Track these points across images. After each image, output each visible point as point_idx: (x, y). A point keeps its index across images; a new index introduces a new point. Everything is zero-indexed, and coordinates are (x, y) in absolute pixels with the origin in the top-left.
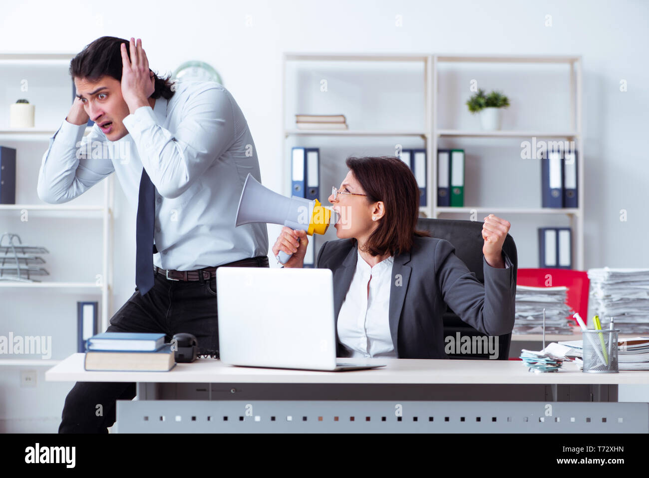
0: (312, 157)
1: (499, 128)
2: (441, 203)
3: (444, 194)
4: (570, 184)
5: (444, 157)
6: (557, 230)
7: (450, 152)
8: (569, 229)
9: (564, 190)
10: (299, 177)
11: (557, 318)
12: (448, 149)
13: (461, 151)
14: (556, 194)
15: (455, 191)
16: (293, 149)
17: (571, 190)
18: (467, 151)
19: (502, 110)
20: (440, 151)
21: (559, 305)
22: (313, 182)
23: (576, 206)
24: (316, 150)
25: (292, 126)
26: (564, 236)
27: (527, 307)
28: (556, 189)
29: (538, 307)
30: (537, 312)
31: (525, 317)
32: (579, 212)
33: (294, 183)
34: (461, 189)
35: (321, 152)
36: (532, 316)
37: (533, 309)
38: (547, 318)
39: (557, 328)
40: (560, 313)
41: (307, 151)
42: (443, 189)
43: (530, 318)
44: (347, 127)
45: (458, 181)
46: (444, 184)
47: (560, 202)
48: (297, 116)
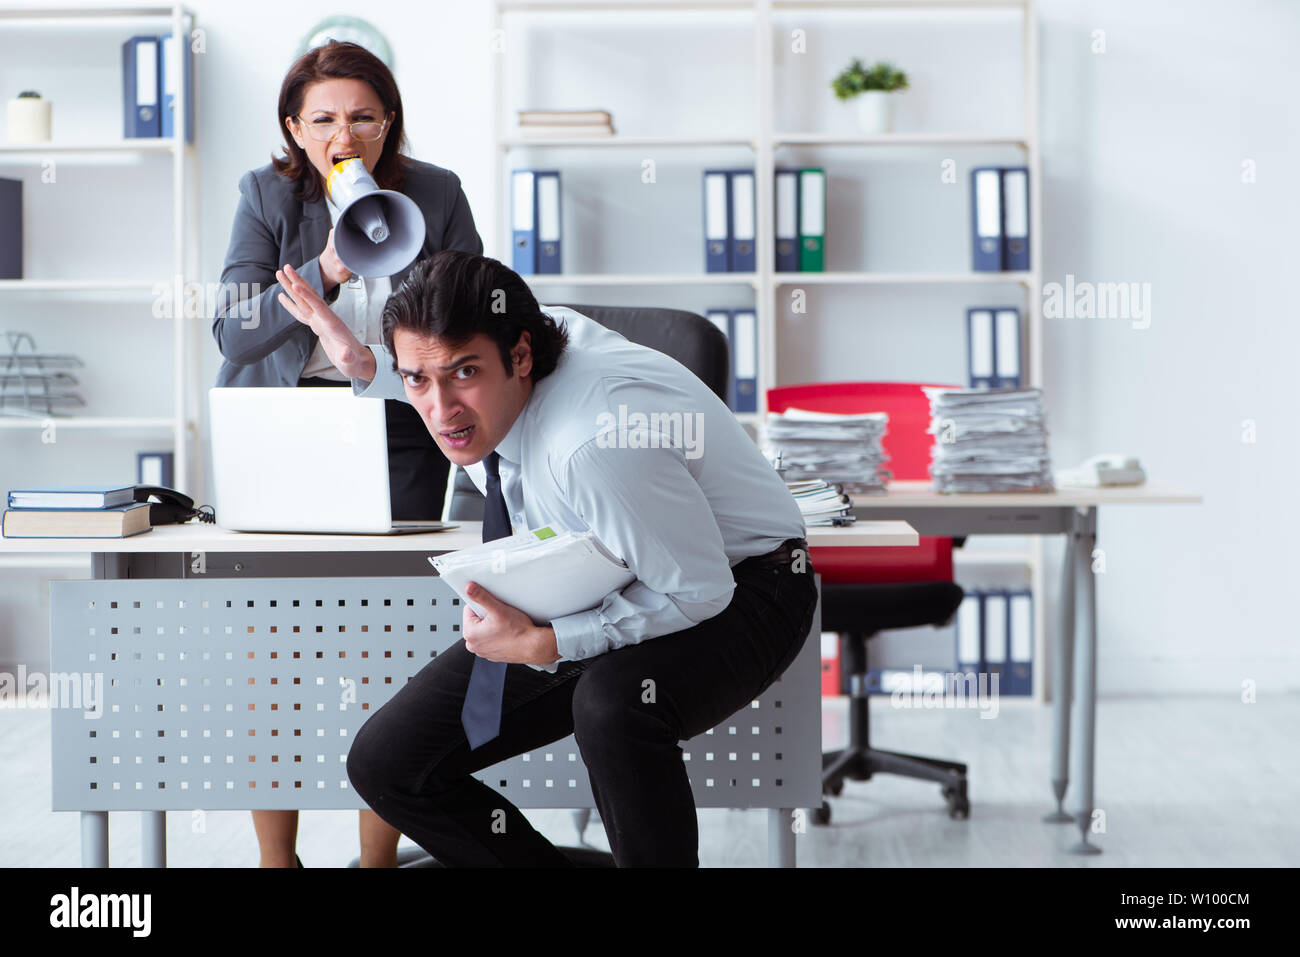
0: (548, 186)
1: (890, 129)
2: (780, 266)
3: (787, 250)
4: (1016, 229)
5: (787, 183)
6: (994, 312)
7: (798, 174)
8: (1014, 310)
9: (1004, 241)
10: (526, 224)
11: (857, 467)
12: (793, 169)
13: (818, 170)
14: (990, 247)
15: (807, 244)
16: (515, 172)
17: (1017, 240)
18: (830, 172)
19: (897, 96)
20: (779, 171)
21: (861, 445)
22: (549, 233)
23: (1026, 266)
24: (555, 174)
25: (514, 132)
26: (1007, 322)
27: (807, 449)
28: (990, 238)
29: (825, 448)
30: (825, 455)
31: (802, 467)
32: (1032, 278)
33: (516, 234)
34: (820, 240)
35: (565, 177)
36: (816, 464)
37: (817, 452)
38: (842, 467)
39: (857, 485)
40: (863, 459)
41: (538, 175)
42: (786, 241)
43: (810, 468)
44: (613, 131)
45: (813, 226)
46: (788, 231)
47: (997, 260)
48: (522, 113)
